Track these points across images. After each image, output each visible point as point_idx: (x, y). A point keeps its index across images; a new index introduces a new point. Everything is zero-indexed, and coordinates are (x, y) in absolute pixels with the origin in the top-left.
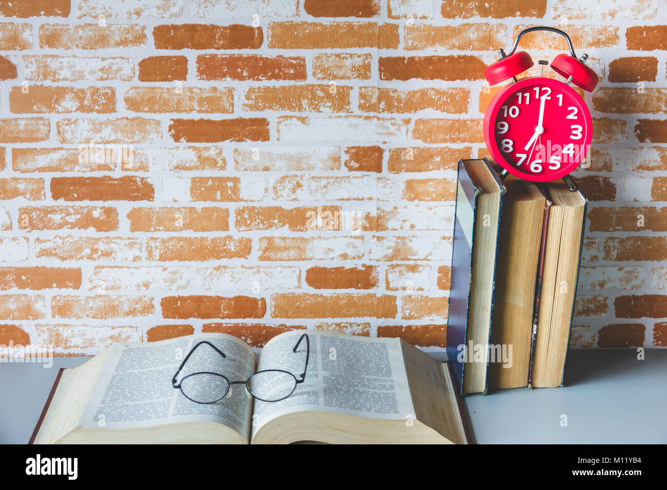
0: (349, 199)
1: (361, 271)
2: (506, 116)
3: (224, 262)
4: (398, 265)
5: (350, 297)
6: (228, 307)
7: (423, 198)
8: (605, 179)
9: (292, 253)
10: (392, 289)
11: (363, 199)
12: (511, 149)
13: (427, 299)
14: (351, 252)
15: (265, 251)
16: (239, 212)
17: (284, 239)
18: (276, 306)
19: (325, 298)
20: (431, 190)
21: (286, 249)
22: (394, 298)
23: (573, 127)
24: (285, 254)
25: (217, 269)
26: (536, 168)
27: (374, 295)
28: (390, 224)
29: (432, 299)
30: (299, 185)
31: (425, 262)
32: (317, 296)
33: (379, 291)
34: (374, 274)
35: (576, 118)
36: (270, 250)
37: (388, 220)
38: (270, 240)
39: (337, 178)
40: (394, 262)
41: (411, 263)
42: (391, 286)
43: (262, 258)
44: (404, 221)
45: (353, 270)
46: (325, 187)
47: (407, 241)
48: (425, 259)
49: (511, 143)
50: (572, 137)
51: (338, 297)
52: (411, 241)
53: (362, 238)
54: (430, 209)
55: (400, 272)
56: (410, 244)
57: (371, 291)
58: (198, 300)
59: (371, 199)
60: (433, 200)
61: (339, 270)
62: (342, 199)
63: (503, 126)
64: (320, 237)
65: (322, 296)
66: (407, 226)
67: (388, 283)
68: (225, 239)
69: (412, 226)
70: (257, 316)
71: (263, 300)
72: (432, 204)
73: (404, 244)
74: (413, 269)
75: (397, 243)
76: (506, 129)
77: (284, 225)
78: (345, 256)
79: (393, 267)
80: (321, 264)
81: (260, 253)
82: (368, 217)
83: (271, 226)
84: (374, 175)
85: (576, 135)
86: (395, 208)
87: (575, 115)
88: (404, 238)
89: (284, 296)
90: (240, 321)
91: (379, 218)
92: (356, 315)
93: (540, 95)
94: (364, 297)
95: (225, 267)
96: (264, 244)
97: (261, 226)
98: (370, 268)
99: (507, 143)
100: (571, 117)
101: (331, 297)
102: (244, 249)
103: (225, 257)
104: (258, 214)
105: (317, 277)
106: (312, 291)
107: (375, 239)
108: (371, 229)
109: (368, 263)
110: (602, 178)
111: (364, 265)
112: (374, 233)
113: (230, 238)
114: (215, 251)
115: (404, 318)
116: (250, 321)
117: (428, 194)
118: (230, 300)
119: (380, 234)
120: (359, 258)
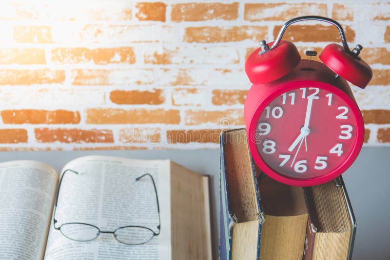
0: (140, 42)
1: (151, 93)
2: (268, 116)
3: (45, 86)
4: (180, 89)
5: (144, 111)
6: (51, 117)
7: (199, 40)
8: (347, 27)
9: (98, 80)
10: (177, 105)
11: (151, 42)
12: (274, 151)
13: (204, 112)
14: (143, 80)
15: (77, 78)
16: (54, 52)
17: (90, 70)
18: (89, 116)
19: (125, 112)
20: (206, 35)
21: (92, 77)
22: (178, 112)
23: (342, 127)
24: (92, 81)
25: (41, 91)
26: (301, 169)
27: (162, 110)
28: (174, 60)
29: (208, 113)
30: (99, 32)
31: (201, 87)
32: (118, 110)
33: (167, 106)
34: (162, 95)
35: (346, 118)
36: (80, 79)
37: (172, 56)
38: (80, 71)
39: (130, 26)
40: (178, 87)
41: (191, 87)
42: (176, 103)
43: (75, 84)
44: (185, 58)
45: (146, 93)
46: (121, 32)
47: (187, 72)
48: (202, 84)
49: (274, 144)
50: (341, 137)
51: (135, 111)
52: (190, 72)
53: (152, 70)
54: (205, 48)
55: (183, 94)
56: (189, 74)
57: (160, 107)
58: (29, 112)
59: (157, 41)
60: (208, 42)
61: (135, 93)
62: (135, 42)
63: (265, 127)
64: (118, 69)
65: (122, 110)
66: (187, 61)
67: (173, 101)
68: (45, 70)
69: (192, 61)
70: (74, 123)
71: (78, 113)
72: (208, 45)
73: (185, 74)
74: (193, 91)
75: (180, 74)
76: (268, 130)
77: (90, 59)
78: (139, 83)
79: (177, 90)
80: (121, 88)
81: (73, 80)
82: (156, 55)
83: (79, 61)
84: (159, 24)
85: (345, 135)
86: (178, 48)
87: (345, 115)
88: (185, 70)
89: (94, 110)
90: (62, 126)
91: (165, 55)
92: (150, 122)
93: (307, 95)
94: (156, 111)
95: (46, 90)
96: (76, 74)
97: (71, 61)
98: (158, 92)
99: (269, 144)
100: (340, 117)
101: (130, 111)
102: (60, 78)
103: (46, 82)
104: (68, 52)
105: (119, 97)
106: (115, 106)
107: (162, 71)
108: (159, 63)
109: (157, 88)
110: (345, 25)
111: (154, 89)
112: (161, 66)
113: (49, 70)
114: (37, 79)
115: (187, 124)
116: (69, 126)
117: (204, 38)
118: (53, 112)
119: (166, 66)
120: (150, 83)
